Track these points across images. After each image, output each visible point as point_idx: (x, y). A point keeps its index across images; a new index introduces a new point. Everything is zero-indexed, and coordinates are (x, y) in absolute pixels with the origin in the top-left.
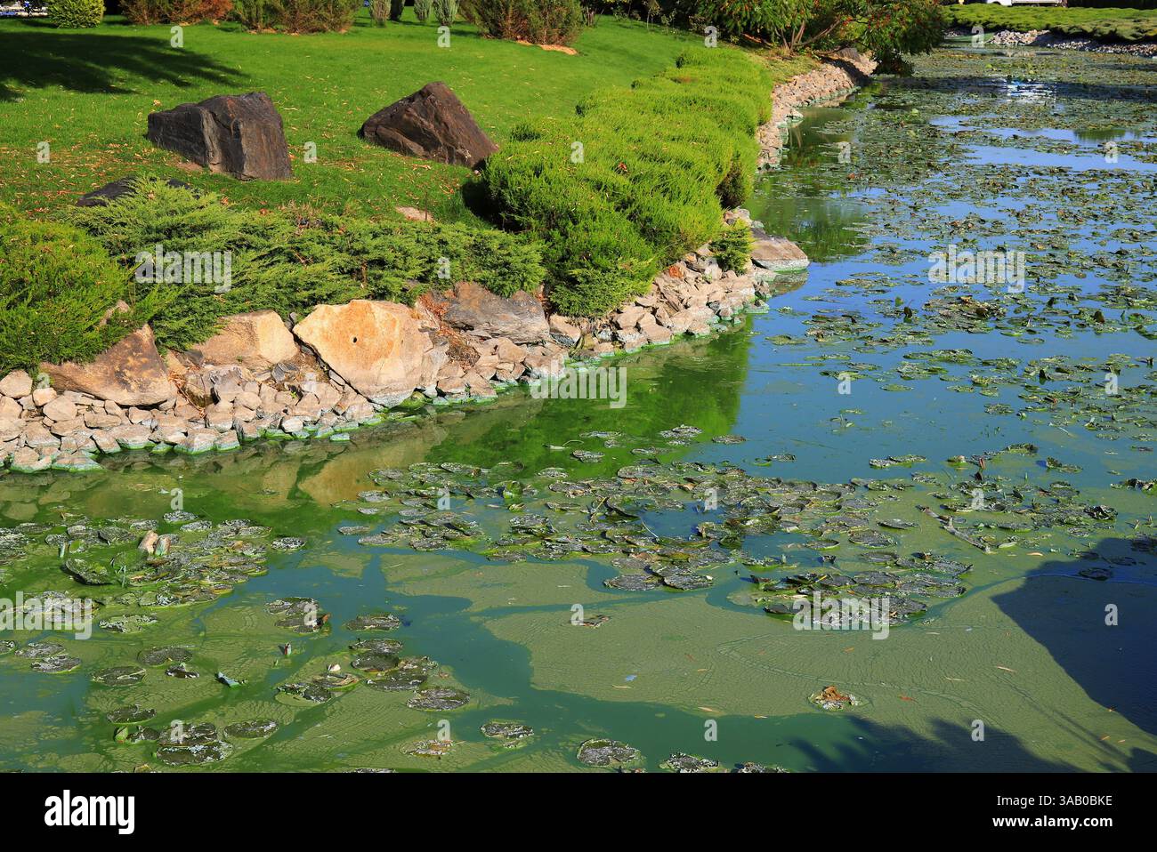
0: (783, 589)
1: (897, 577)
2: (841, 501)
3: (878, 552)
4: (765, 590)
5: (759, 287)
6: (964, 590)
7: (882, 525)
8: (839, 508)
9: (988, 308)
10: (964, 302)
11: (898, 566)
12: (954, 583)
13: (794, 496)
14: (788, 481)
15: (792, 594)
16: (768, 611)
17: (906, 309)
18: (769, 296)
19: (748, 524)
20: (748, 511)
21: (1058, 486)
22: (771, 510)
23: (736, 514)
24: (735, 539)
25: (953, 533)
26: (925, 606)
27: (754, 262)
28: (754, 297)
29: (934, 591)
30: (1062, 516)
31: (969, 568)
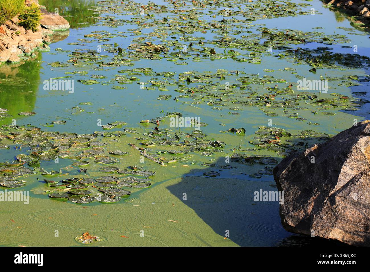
0: (60, 186)
1: (118, 179)
2: (90, 142)
3: (109, 167)
4: (51, 187)
5: (45, 38)
6: (150, 184)
7: (111, 154)
8: (89, 146)
9: (160, 48)
10: (148, 45)
11: (119, 173)
12: (146, 181)
13: (66, 141)
14: (63, 133)
15: (65, 188)
16: (50, 197)
17: (119, 48)
18: (50, 43)
19: (42, 154)
20: (42, 148)
21: (196, 132)
22: (54, 147)
23: (36, 150)
24: (37, 162)
25: (146, 157)
26: (130, 192)
27: (42, 26)
28: (42, 43)
29: (135, 185)
30: (199, 146)
31: (154, 173)
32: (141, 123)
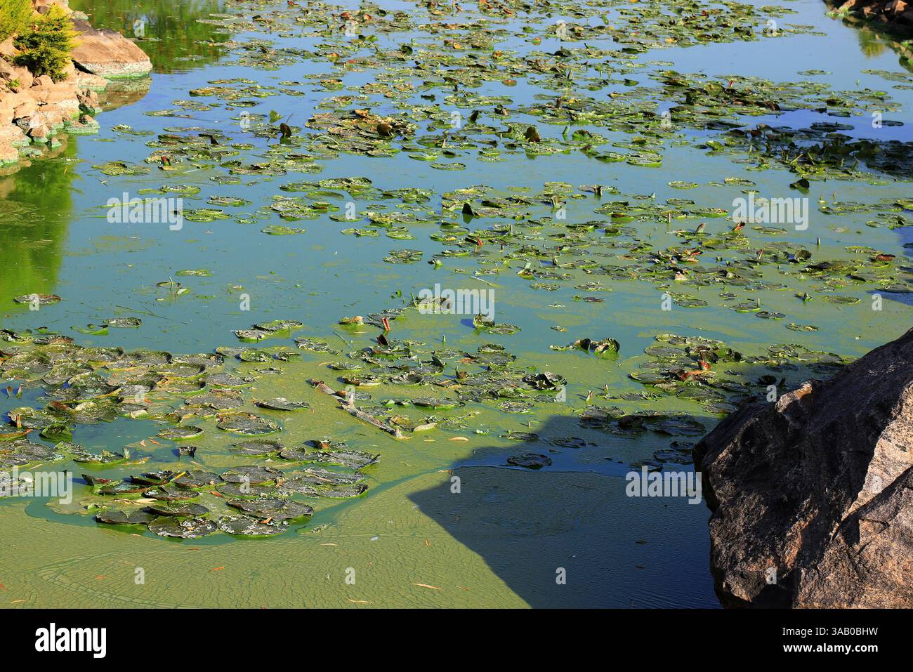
0: (126, 492)
1: (280, 473)
2: (205, 376)
3: (256, 442)
4: (101, 494)
5: (84, 97)
6: (365, 487)
7: (262, 406)
8: (202, 385)
9: (393, 124)
10: (360, 117)
11: (282, 458)
12: (354, 480)
13: (141, 371)
14: (133, 351)
15: (138, 498)
16: (98, 521)
17: (283, 126)
18: (98, 110)
19: (78, 408)
20: (78, 391)
21: (488, 350)
22: (109, 389)
23: (61, 396)
24: (63, 428)
25: (354, 414)
26: (311, 510)
27: (78, 66)
28: (78, 112)
29: (326, 490)
30: (494, 388)
31: (375, 459)
32: (342, 323)
